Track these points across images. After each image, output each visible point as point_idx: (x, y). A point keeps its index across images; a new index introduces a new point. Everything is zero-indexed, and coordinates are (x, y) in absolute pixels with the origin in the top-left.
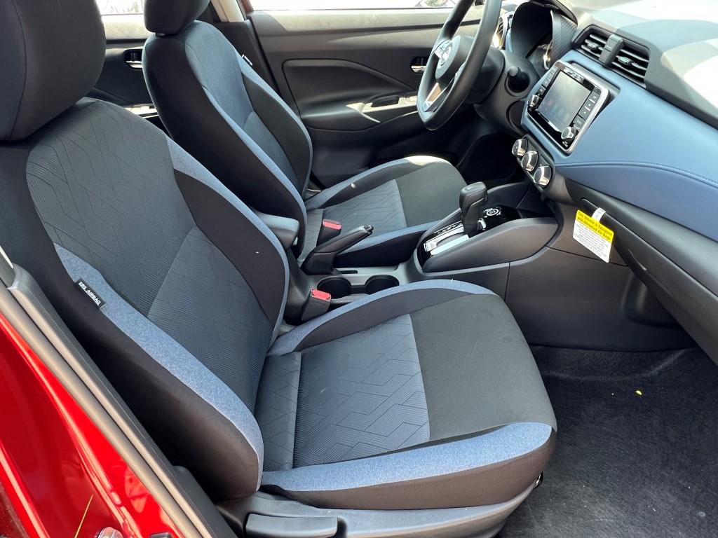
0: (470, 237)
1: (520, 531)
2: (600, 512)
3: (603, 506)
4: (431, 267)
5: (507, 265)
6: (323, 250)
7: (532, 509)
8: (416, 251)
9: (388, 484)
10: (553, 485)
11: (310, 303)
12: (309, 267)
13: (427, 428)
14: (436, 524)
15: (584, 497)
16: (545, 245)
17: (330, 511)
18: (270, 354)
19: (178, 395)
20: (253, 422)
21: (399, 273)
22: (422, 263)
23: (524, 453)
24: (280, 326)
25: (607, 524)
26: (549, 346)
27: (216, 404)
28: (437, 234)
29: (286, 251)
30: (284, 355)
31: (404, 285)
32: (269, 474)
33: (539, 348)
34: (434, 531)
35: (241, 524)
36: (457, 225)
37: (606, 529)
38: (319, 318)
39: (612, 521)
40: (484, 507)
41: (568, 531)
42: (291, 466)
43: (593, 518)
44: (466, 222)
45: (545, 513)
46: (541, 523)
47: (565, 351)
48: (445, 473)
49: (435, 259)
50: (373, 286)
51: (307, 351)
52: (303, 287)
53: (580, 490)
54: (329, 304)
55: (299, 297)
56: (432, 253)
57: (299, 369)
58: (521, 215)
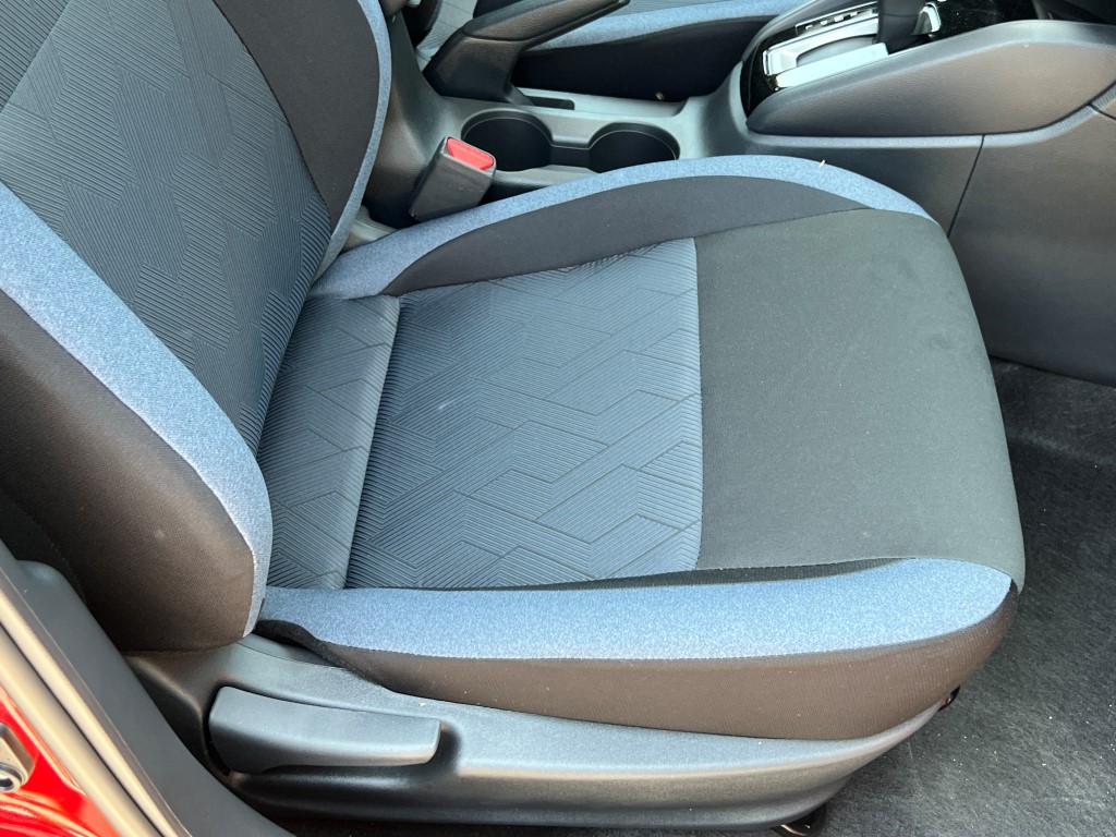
0: (891, 51)
1: (876, 801)
2: (1076, 781)
3: (1086, 768)
4: (771, 118)
5: (974, 141)
6: (490, 30)
7: (915, 754)
8: (737, 71)
9: (579, 661)
10: (978, 706)
11: (438, 171)
12: (446, 72)
13: (693, 537)
14: (681, 766)
15: (1046, 741)
16: (1089, 104)
17: (423, 702)
18: (319, 291)
19: (49, 378)
20: (251, 471)
21: (684, 124)
22: (749, 107)
23: (931, 634)
24: (352, 222)
25: (1088, 813)
26: (1038, 369)
27: (153, 414)
28: (802, 29)
29: (388, 18)
30: (354, 300)
31: (693, 160)
32: (284, 593)
33: (1008, 368)
34: (673, 782)
35: (198, 709)
36: (860, 11)
37: (1083, 821)
38: (457, 217)
39: (1101, 805)
40: (805, 744)
41: (991, 814)
42: (341, 580)
43: (1056, 792)
44: (888, 8)
45: (947, 769)
46: (929, 788)
47: (1072, 385)
48: (723, 655)
49: (786, 98)
50: (609, 150)
51: (417, 297)
52: (424, 126)
53: (1039, 724)
54: (487, 184)
55: (410, 152)
56: (781, 82)
57: (391, 341)
58: (1038, 8)
